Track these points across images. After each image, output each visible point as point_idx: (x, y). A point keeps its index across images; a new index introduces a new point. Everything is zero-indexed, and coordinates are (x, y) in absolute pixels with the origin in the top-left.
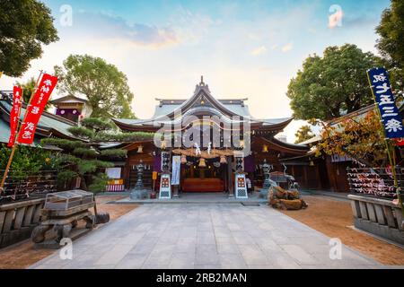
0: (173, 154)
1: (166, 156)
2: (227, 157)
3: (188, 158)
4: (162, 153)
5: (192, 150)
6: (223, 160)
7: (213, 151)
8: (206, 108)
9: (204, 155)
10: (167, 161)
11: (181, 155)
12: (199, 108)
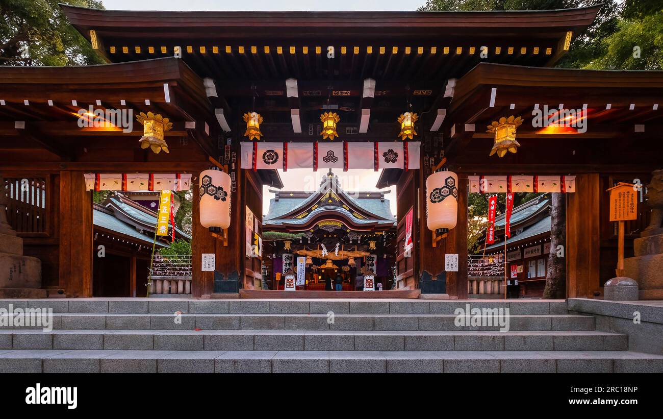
0: (297, 256)
1: (288, 258)
2: (355, 259)
3: (314, 259)
4: (284, 255)
5: (318, 251)
6: (351, 261)
7: (342, 252)
8: (333, 208)
9: (331, 256)
10: (290, 264)
11: (306, 256)
12: (326, 208)
